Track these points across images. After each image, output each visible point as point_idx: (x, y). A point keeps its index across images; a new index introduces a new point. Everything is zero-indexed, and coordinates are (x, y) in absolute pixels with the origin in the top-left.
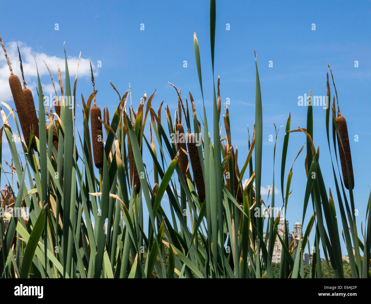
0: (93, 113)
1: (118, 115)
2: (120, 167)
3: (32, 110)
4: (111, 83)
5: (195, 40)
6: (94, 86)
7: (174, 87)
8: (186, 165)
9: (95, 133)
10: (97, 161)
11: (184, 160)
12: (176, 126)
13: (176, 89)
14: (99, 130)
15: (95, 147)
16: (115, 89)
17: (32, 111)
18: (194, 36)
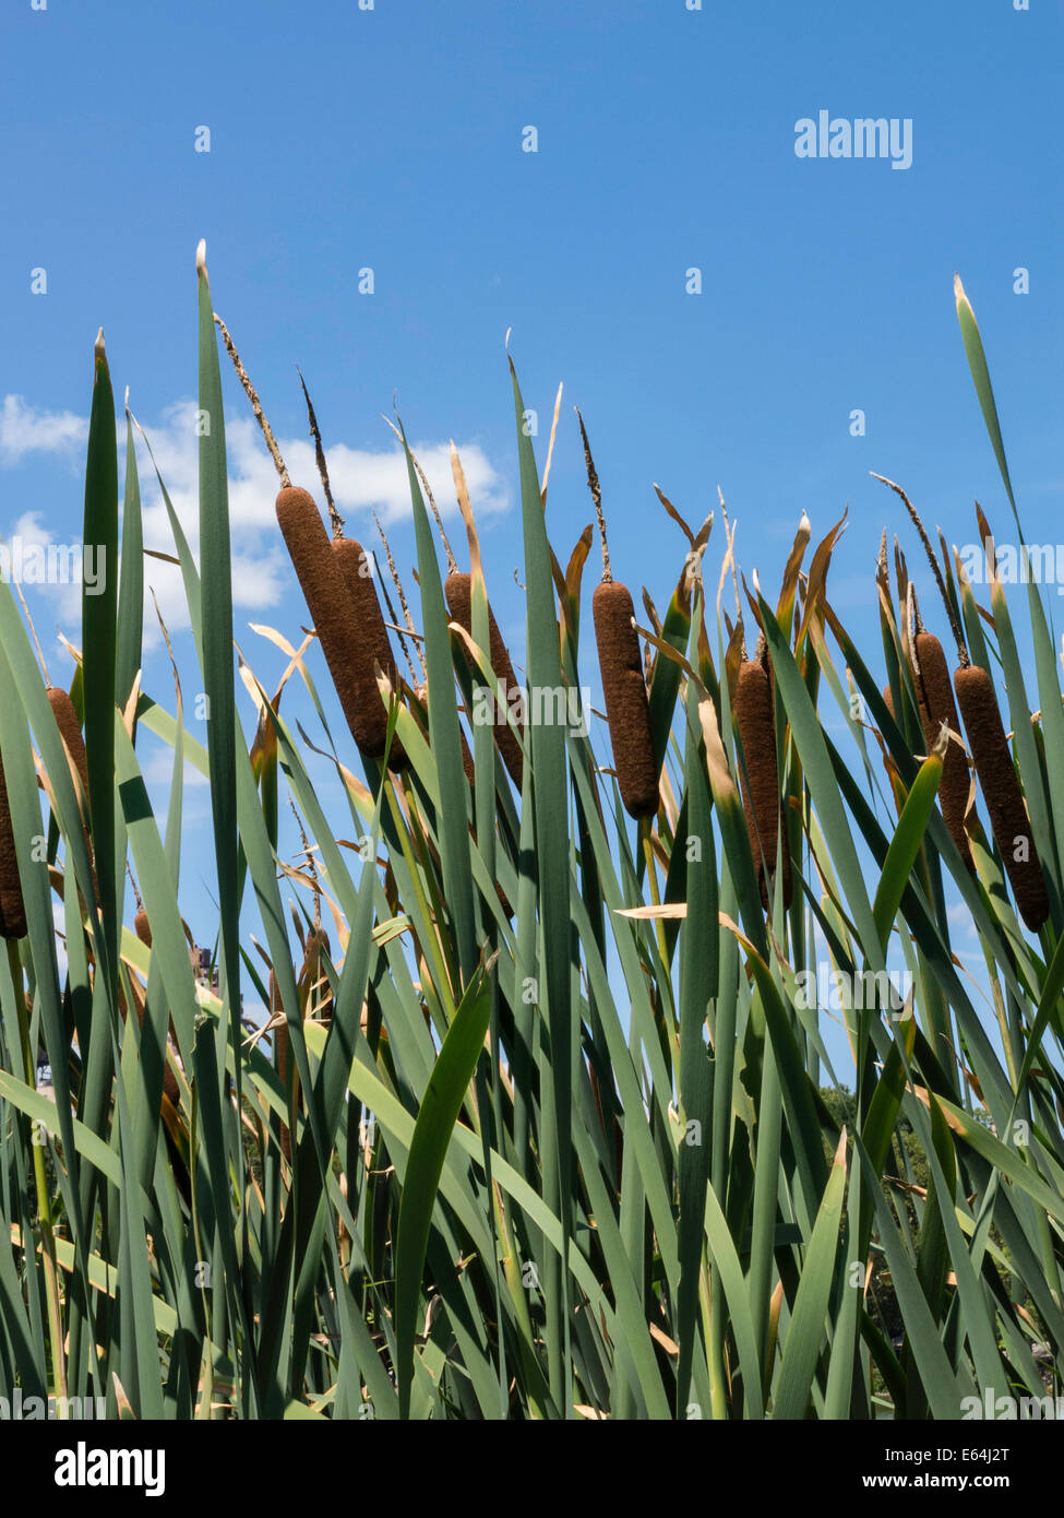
0: (606, 609)
1: (683, 614)
2: (728, 805)
3: (369, 615)
4: (658, 491)
5: (963, 305)
6: (598, 504)
7: (895, 489)
8: (963, 792)
9: (617, 686)
10: (631, 790)
11: (955, 774)
12: (915, 642)
13: (903, 497)
14: (633, 674)
15: (623, 738)
16: (673, 513)
17: (369, 622)
18: (956, 293)
